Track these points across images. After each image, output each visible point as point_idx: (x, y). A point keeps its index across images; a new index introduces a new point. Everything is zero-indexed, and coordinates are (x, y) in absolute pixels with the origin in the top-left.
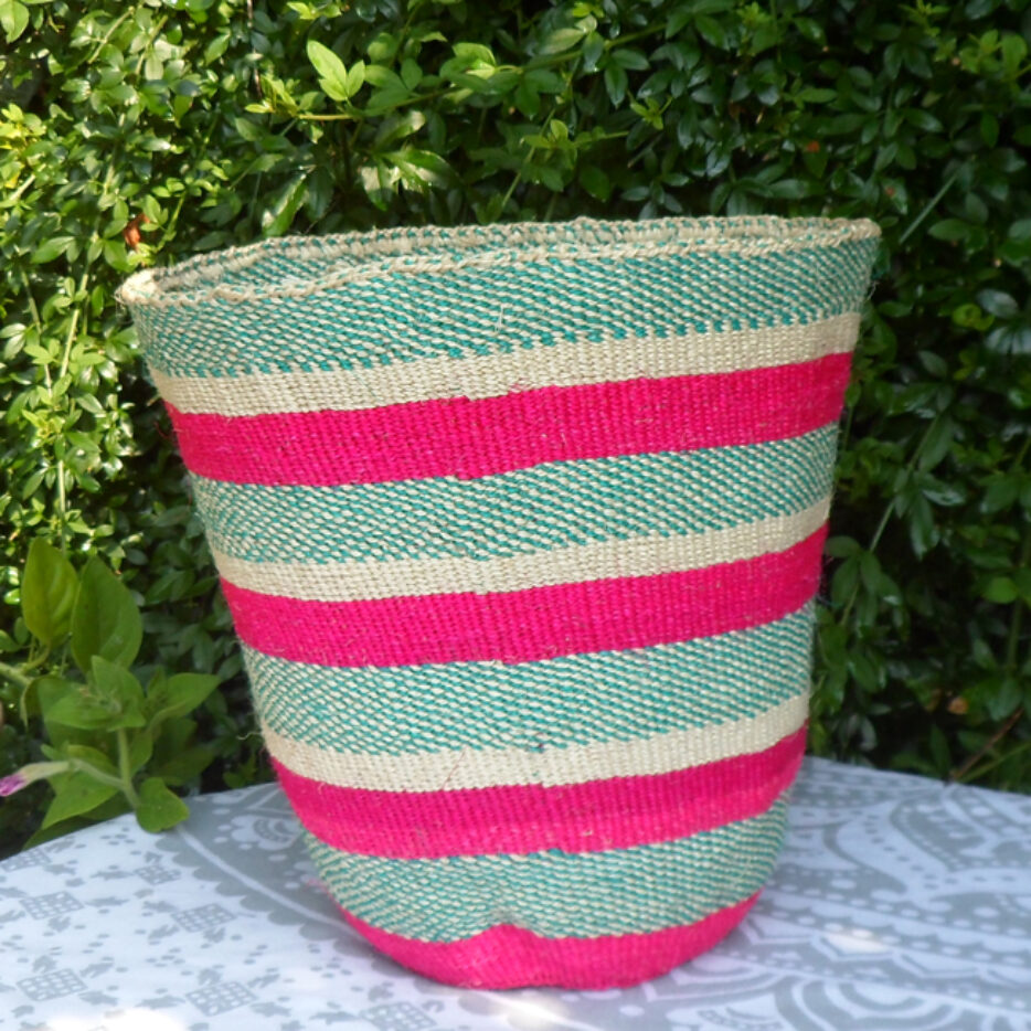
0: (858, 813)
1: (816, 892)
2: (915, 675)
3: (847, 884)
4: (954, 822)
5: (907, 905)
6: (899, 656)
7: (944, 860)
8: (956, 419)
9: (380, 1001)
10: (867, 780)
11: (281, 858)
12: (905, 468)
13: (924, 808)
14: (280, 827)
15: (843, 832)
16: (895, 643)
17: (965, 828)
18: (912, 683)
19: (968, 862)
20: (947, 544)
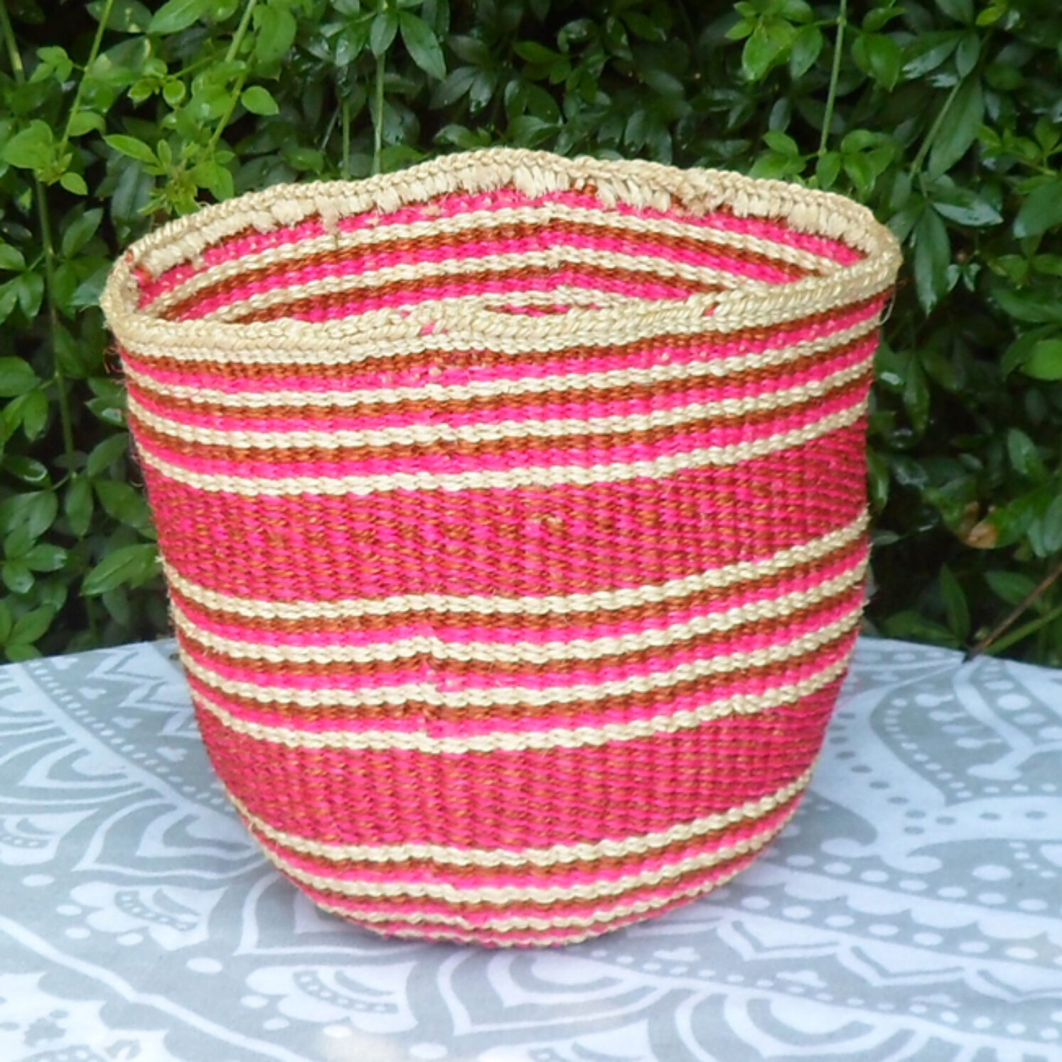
2: (935, 483)
4: (969, 721)
5: (874, 862)
7: (941, 785)
8: (986, 86)
9: (43, 1045)
12: (907, 170)
13: (925, 699)
16: (907, 432)
17: (987, 731)
18: (933, 496)
19: (978, 788)
20: (971, 286)
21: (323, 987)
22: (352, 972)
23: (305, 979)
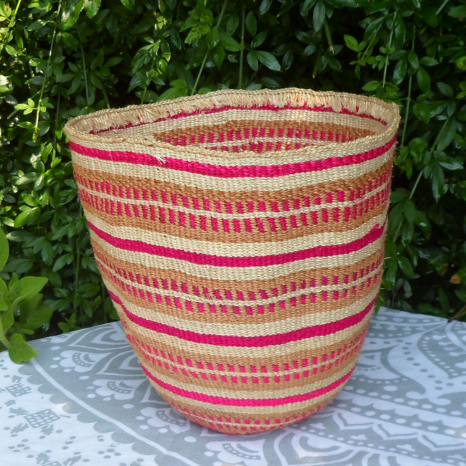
0: (401, 341)
1: (375, 394)
2: (433, 257)
3: (393, 388)
4: (452, 345)
5: (426, 401)
6: (425, 247)
7: (446, 370)
8: (458, 120)
10: (405, 320)
11: (86, 377)
12: (429, 151)
13: (436, 337)
14: (86, 358)
15: (392, 353)
16: (423, 239)
18: (432, 261)
19: (460, 372)
20: (452, 191)
21: (233, 449)
22: (243, 444)
23: (226, 446)
